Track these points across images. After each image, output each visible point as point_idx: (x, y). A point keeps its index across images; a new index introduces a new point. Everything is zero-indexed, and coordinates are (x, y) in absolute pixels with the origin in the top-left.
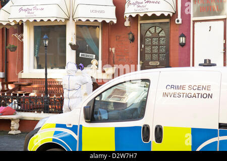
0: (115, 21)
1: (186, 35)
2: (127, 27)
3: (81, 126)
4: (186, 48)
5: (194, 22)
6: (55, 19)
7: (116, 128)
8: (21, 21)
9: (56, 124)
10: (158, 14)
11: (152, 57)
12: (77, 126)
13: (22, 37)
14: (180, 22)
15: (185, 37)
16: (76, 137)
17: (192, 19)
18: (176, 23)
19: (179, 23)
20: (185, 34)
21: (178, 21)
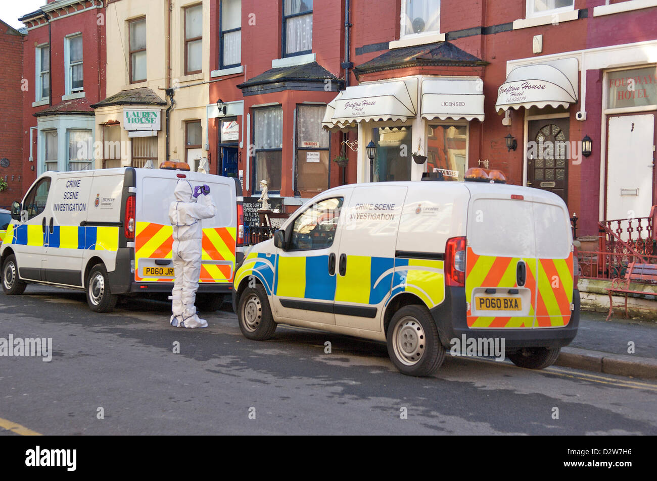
0: (481, 119)
1: (592, 138)
2: (506, 126)
3: (278, 255)
4: (592, 159)
5: (609, 116)
6: (389, 117)
7: (307, 257)
8: (355, 121)
9: (259, 254)
10: (541, 106)
11: (544, 173)
12: (274, 255)
13: (356, 146)
14: (583, 117)
15: (592, 141)
16: (273, 269)
17: (605, 111)
18: (577, 118)
19: (581, 119)
20: (592, 136)
21: (580, 116)
